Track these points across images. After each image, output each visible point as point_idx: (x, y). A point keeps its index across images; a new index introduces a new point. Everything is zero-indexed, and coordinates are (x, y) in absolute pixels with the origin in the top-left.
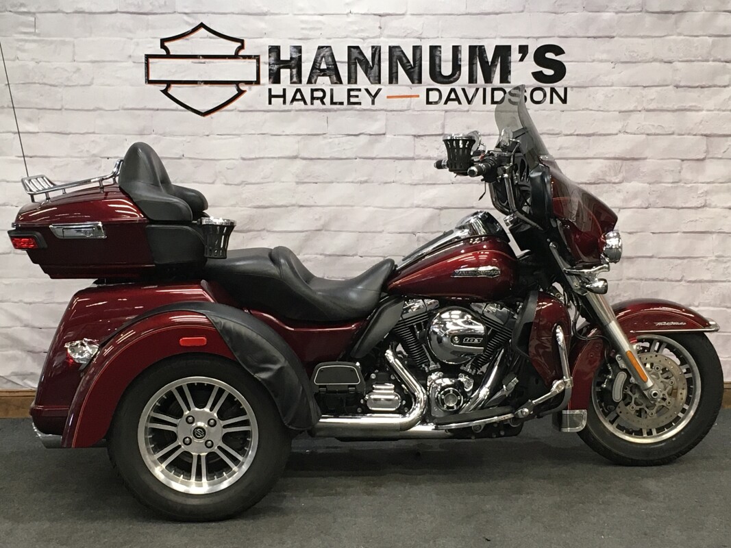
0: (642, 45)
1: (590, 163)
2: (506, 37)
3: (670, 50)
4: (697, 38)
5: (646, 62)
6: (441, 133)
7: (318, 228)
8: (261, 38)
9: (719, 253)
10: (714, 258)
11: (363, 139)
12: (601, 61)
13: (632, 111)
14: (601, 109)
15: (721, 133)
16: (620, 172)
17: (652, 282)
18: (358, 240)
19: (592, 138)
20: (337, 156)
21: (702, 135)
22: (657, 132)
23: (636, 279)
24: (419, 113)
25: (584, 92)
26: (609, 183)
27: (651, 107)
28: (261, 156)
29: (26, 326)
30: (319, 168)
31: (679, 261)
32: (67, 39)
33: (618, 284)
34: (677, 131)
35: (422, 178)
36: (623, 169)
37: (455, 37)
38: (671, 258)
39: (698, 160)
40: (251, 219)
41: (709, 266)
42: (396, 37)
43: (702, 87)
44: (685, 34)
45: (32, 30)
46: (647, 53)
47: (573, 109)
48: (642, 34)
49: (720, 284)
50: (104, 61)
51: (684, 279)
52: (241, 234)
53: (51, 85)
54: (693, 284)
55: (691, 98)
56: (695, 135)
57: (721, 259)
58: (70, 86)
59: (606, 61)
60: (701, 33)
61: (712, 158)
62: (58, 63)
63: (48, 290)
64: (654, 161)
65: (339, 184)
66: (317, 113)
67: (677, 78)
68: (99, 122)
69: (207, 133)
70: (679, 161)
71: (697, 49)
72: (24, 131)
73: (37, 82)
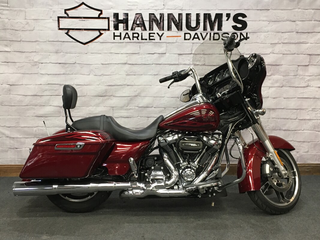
0: (282, 13)
2: (220, 10)
3: (295, 16)
4: (307, 11)
5: (284, 21)
6: (190, 53)
7: (135, 95)
8: (110, 9)
9: (314, 107)
10: (311, 109)
11: (156, 56)
12: (263, 21)
13: (276, 44)
14: (263, 43)
15: (316, 54)
16: (270, 71)
17: (283, 120)
18: (153, 101)
20: (144, 63)
21: (308, 54)
22: (288, 53)
23: (276, 119)
24: (181, 44)
25: (255, 35)
27: (285, 42)
28: (111, 63)
29: (7, 137)
30: (135, 68)
31: (295, 111)
32: (22, 9)
33: (268, 120)
34: (297, 53)
36: (272, 70)
37: (197, 10)
38: (292, 109)
39: (305, 66)
40: (106, 91)
41: (309, 113)
42: (171, 9)
43: (308, 33)
44: (302, 8)
45: (7, 5)
46: (284, 17)
47: (250, 42)
48: (282, 9)
49: (313, 121)
50: (39, 19)
51: (298, 118)
52: (103, 98)
53: (15, 30)
54: (301, 121)
55: (303, 38)
56: (305, 54)
57: (314, 110)
58: (24, 31)
59: (267, 21)
60: (309, 8)
61: (312, 65)
62: (19, 20)
63: (16, 121)
64: (285, 66)
65: (145, 76)
66: (135, 43)
67: (297, 29)
68: (38, 47)
69: (86, 53)
70: (297, 66)
71: (307, 16)
72: (4, 51)
73: (9, 28)
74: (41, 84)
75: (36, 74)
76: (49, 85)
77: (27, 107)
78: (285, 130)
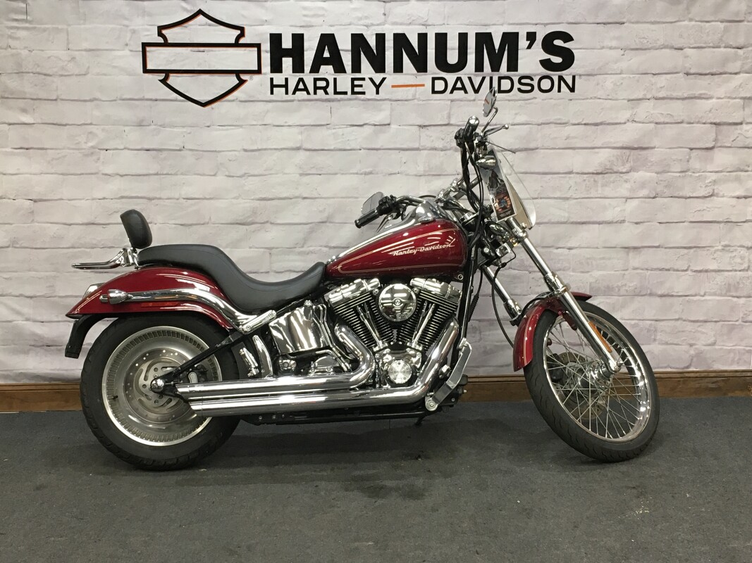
0: (653, 31)
1: (597, 153)
2: (513, 24)
3: (681, 36)
4: (708, 24)
5: (656, 49)
6: (446, 123)
7: (322, 220)
8: (262, 25)
9: (726, 243)
10: (720, 248)
11: (367, 130)
12: (611, 48)
13: (640, 99)
14: (609, 97)
15: (731, 122)
16: (627, 161)
17: (658, 272)
19: (599, 127)
20: (341, 147)
21: (711, 123)
22: (667, 120)
23: (642, 269)
24: (424, 102)
25: (593, 80)
26: (616, 172)
27: (661, 95)
28: (264, 147)
29: (27, 320)
30: (320, 159)
31: (686, 251)
32: (60, 27)
33: (624, 274)
34: (687, 119)
35: (427, 169)
36: (631, 158)
37: (461, 24)
38: (678, 248)
39: (707, 149)
40: (254, 212)
42: (401, 24)
43: (712, 75)
44: (697, 19)
45: (24, 17)
46: (658, 40)
47: (581, 97)
48: (653, 20)
49: (726, 273)
50: (100, 50)
51: (691, 268)
52: (247, 227)
53: (45, 75)
54: (699, 274)
55: (701, 86)
56: (704, 123)
57: (728, 248)
58: (65, 76)
59: (618, 48)
60: (712, 18)
61: (720, 147)
62: (53, 52)
63: (48, 284)
64: (662, 150)
65: (344, 176)
66: (321, 102)
67: (687, 65)
68: (96, 113)
69: (208, 124)
70: (688, 150)
71: (708, 35)
72: (19, 122)
73: (31, 71)
74: (104, 198)
75: (92, 174)
76: (123, 200)
77: (71, 250)
78: (662, 296)
